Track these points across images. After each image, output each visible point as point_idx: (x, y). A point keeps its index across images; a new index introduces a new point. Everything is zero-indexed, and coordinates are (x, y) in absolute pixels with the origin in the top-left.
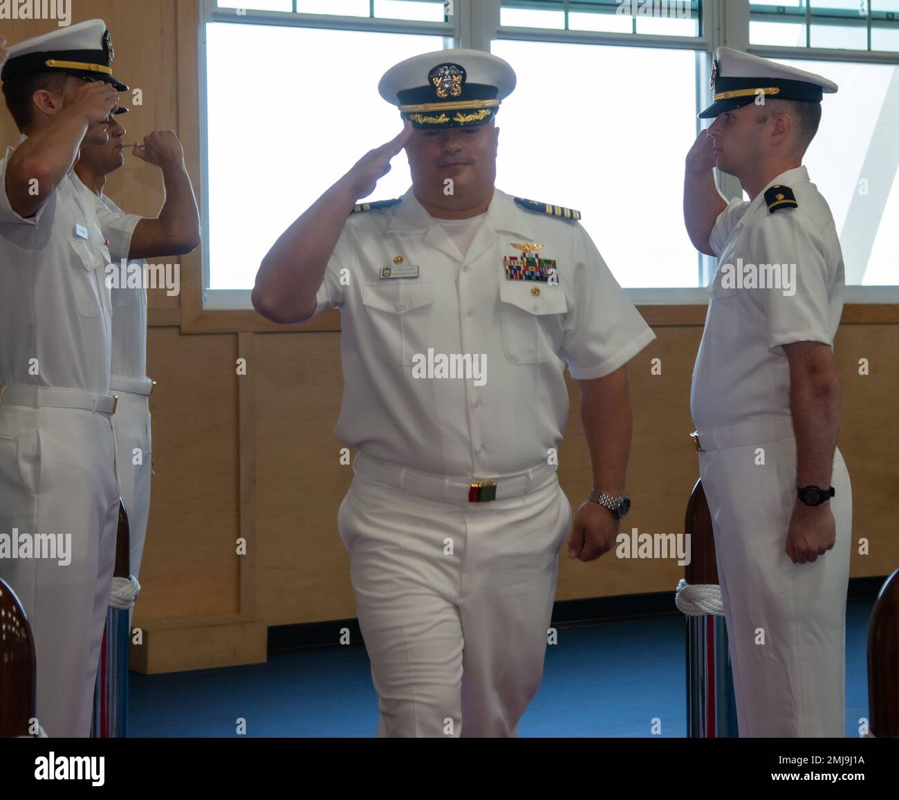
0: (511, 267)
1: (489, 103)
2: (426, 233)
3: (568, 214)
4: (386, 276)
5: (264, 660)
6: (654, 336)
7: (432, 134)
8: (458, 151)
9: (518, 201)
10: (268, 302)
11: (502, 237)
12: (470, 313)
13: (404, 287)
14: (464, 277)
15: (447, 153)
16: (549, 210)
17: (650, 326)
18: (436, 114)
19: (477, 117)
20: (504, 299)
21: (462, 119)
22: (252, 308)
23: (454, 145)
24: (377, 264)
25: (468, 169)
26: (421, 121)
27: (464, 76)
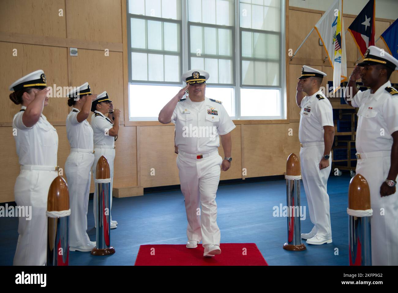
0: (209, 112)
1: (204, 80)
2: (191, 106)
3: (220, 102)
4: (184, 113)
5: (143, 195)
6: (235, 127)
7: (193, 85)
8: (198, 89)
9: (210, 99)
10: (162, 119)
11: (207, 106)
12: (200, 121)
13: (187, 115)
14: (199, 114)
15: (196, 89)
16: (216, 101)
17: (235, 124)
18: (193, 82)
19: (201, 82)
20: (206, 119)
21: (198, 82)
22: (158, 121)
23: (197, 88)
24: (182, 111)
25: (200, 92)
26: (190, 83)
27: (199, 74)
